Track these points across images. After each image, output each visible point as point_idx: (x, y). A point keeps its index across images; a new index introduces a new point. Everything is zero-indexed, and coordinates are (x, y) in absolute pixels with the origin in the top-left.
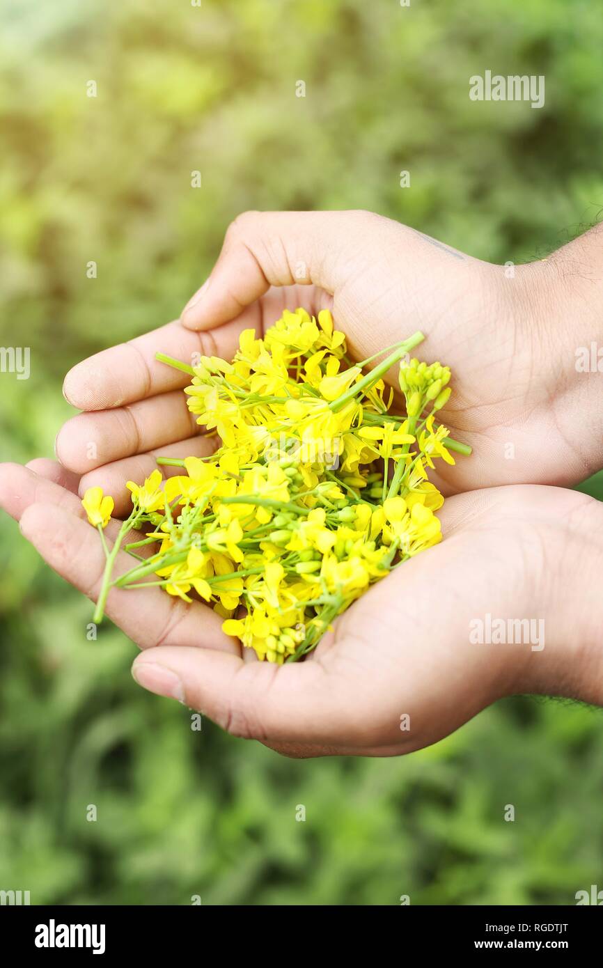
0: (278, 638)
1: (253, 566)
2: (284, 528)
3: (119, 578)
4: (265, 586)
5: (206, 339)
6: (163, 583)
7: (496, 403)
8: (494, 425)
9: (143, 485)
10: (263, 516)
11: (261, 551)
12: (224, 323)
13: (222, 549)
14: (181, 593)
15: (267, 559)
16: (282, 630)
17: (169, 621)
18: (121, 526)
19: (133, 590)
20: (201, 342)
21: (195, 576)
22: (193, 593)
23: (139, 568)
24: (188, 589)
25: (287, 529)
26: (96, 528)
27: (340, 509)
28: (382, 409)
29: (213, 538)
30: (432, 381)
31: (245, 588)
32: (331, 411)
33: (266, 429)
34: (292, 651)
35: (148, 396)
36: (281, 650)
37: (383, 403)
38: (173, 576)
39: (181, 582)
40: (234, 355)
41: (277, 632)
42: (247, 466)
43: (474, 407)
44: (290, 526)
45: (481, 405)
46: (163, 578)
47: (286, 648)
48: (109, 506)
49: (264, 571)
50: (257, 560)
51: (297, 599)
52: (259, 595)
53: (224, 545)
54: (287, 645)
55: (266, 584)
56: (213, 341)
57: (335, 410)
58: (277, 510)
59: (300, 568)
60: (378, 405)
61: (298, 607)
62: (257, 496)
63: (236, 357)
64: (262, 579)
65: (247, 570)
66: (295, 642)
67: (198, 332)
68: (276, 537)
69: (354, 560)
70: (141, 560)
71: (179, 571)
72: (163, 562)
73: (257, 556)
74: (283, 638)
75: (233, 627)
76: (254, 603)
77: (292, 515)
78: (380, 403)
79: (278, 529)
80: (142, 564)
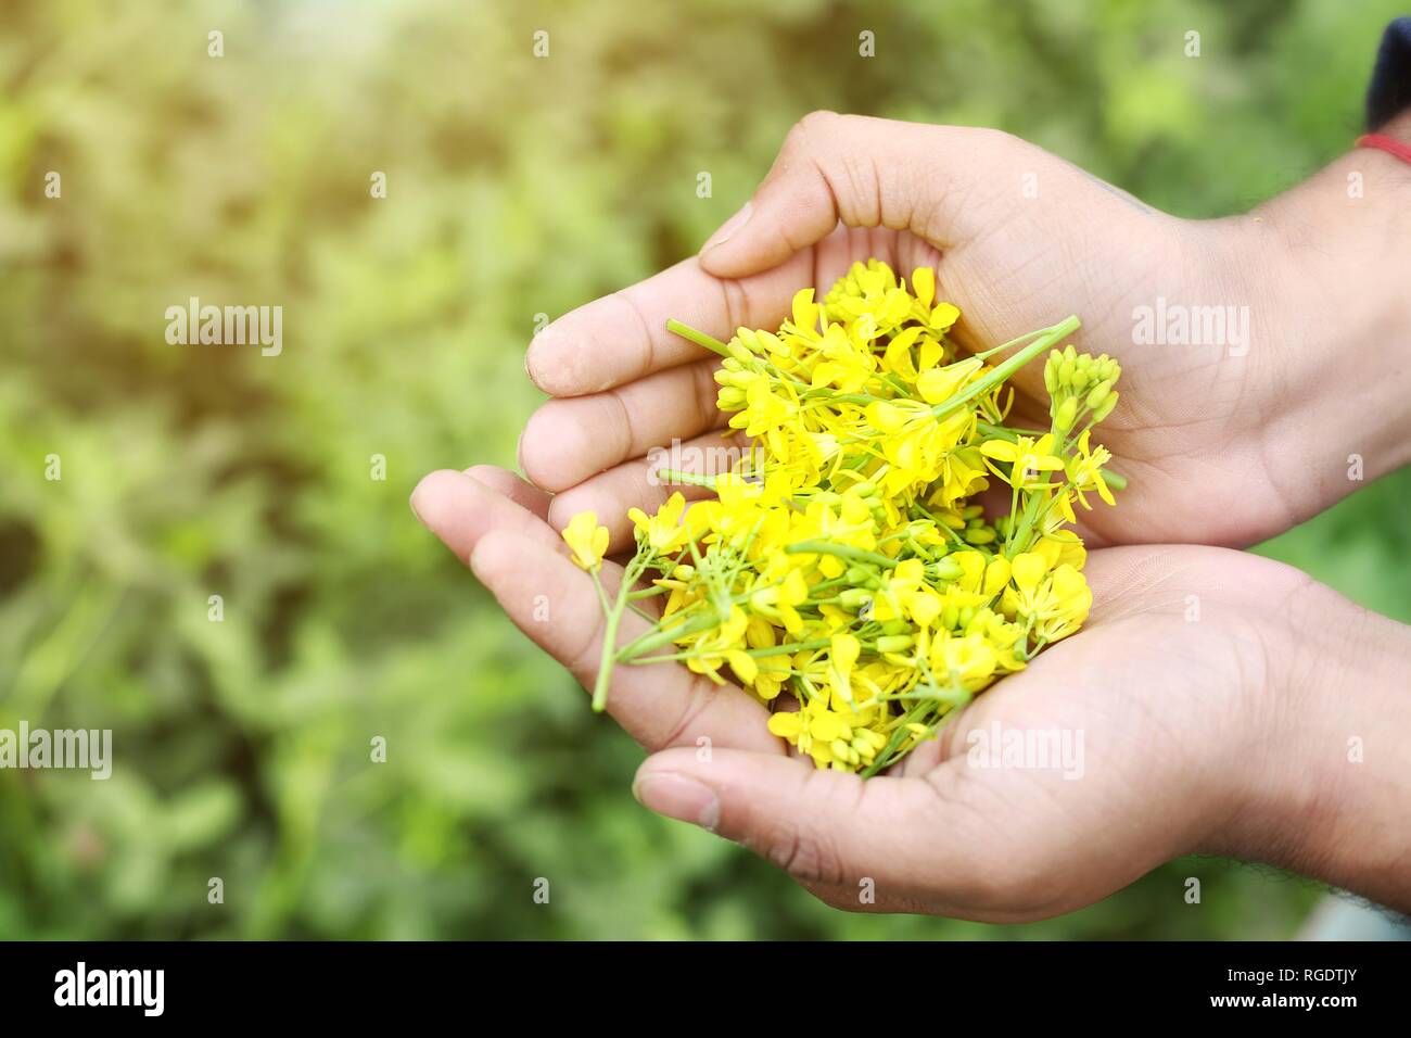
0: (849, 744)
1: (811, 638)
2: (860, 585)
3: (623, 650)
4: (831, 667)
5: (733, 292)
6: (681, 656)
7: (1184, 424)
8: (1172, 455)
9: (655, 514)
10: (831, 568)
11: (821, 616)
12: (763, 269)
13: (771, 612)
14: (710, 669)
15: (831, 628)
16: (854, 730)
17: (688, 708)
18: (624, 572)
19: (643, 666)
20: (726, 297)
21: (730, 647)
22: (726, 671)
23: (651, 635)
24: (719, 665)
25: (864, 587)
26: (588, 572)
27: (937, 560)
28: (994, 417)
29: (761, 596)
30: (1097, 381)
31: (793, 668)
32: (936, 422)
33: (835, 438)
34: (869, 763)
35: (649, 372)
36: (855, 760)
37: (997, 409)
38: (699, 644)
39: (711, 655)
40: (780, 325)
41: (848, 735)
42: (802, 491)
43: (1149, 427)
44: (872, 583)
45: (1160, 426)
46: (683, 648)
47: (861, 756)
48: (603, 541)
49: (830, 646)
50: (817, 629)
51: (877, 688)
52: (819, 679)
53: (774, 606)
54: (863, 751)
55: (833, 664)
56: (744, 295)
57: (941, 419)
58: (851, 561)
59: (882, 645)
60: (990, 413)
61: (881, 701)
62: (826, 540)
63: (783, 327)
64: (824, 657)
65: (802, 642)
66: (875, 748)
67: (721, 279)
68: (849, 598)
69: (973, 637)
70: (653, 623)
71: (709, 640)
72: (686, 628)
73: (817, 623)
74: (856, 742)
75: (783, 723)
76: (811, 690)
77: (875, 567)
78: (992, 409)
79: (851, 587)
80: (655, 628)
